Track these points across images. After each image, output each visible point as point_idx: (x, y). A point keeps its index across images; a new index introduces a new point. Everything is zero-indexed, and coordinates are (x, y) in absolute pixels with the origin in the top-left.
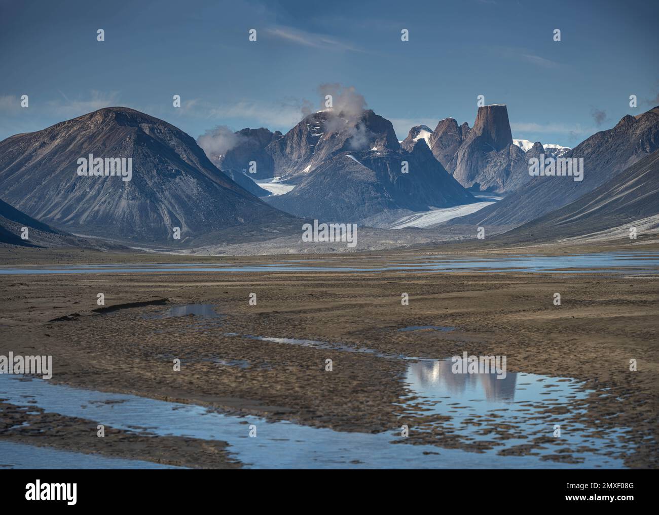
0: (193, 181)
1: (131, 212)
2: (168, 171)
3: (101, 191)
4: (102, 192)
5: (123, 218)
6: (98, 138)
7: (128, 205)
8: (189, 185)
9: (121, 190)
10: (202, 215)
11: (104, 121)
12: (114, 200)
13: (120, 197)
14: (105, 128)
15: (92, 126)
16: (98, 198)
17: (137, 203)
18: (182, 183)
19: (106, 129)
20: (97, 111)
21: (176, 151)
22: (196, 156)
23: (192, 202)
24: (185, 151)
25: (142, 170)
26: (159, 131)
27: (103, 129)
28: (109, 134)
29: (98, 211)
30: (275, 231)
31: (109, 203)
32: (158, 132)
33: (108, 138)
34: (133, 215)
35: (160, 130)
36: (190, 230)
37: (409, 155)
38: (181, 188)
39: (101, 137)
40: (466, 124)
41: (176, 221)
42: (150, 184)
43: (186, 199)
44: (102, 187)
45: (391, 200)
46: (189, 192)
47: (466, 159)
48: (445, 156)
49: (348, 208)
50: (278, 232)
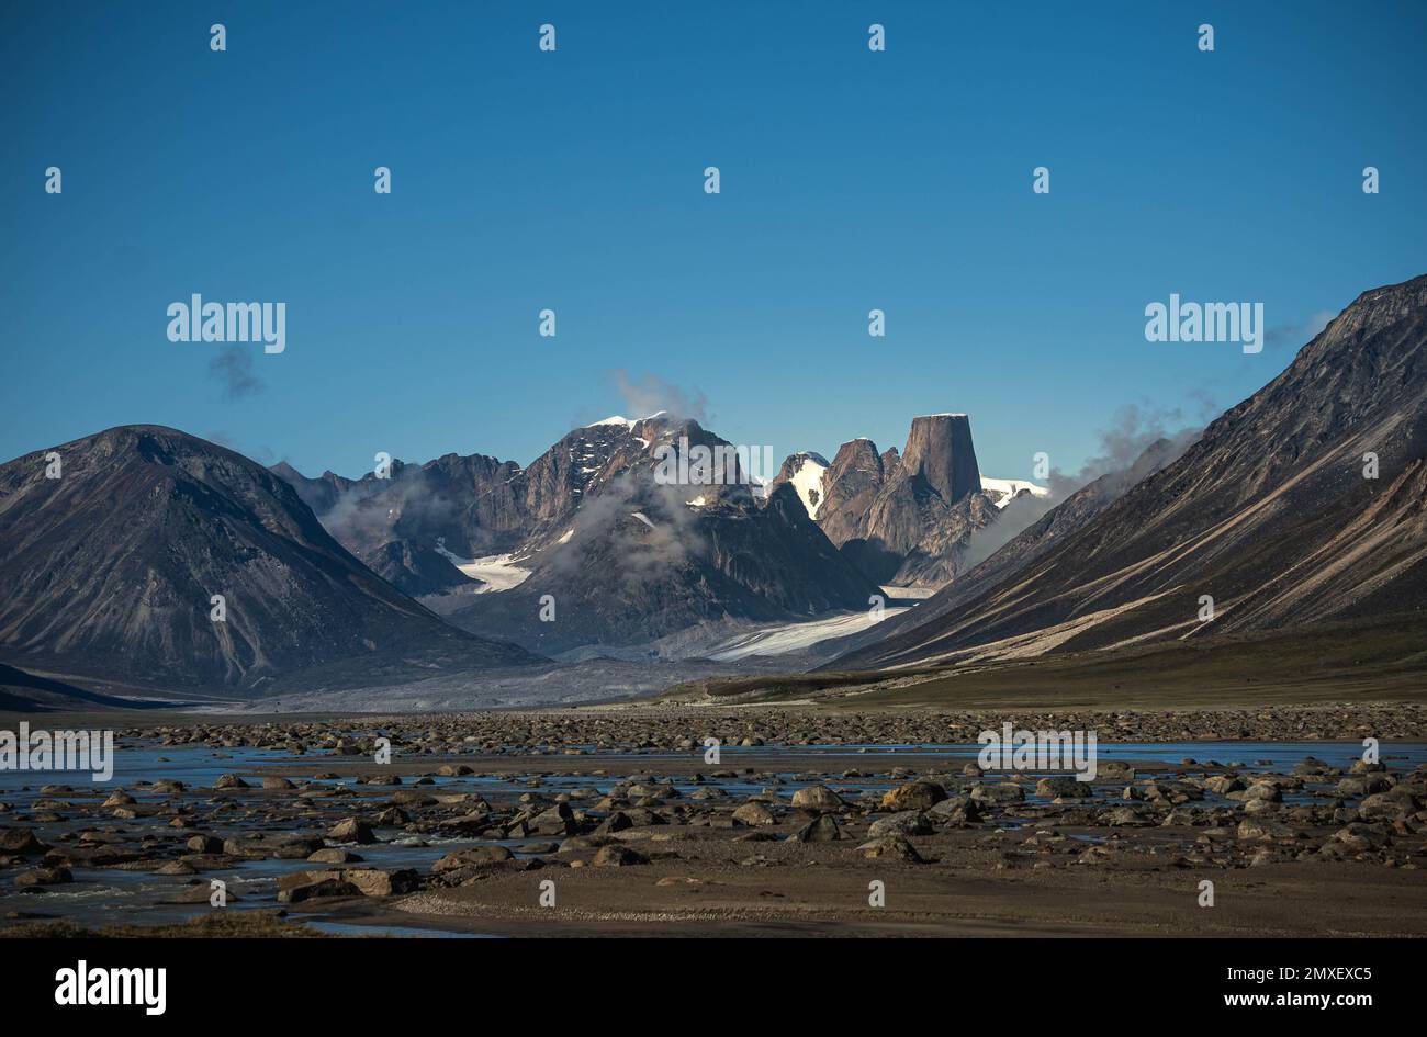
0: (282, 568)
1: (157, 629)
2: (235, 550)
3: (100, 590)
4: (103, 591)
5: (141, 640)
6: (102, 486)
7: (152, 615)
8: (275, 576)
9: (139, 588)
10: (294, 635)
11: (116, 452)
12: (124, 606)
13: (137, 601)
14: (116, 466)
15: (93, 461)
16: (94, 603)
17: (169, 611)
18: (259, 573)
19: (120, 467)
20: (103, 433)
21: (256, 511)
22: (295, 520)
23: (277, 611)
24: (274, 511)
25: (184, 548)
26: (223, 472)
27: (112, 467)
28: (123, 479)
29: (92, 628)
30: (431, 665)
31: (115, 611)
32: (222, 475)
33: (120, 486)
34: (159, 636)
35: (227, 471)
36: (269, 664)
37: (758, 514)
38: (257, 584)
39: (108, 485)
40: (894, 450)
41: (243, 646)
42: (197, 575)
43: (266, 606)
44: (104, 582)
45: (714, 601)
46: (272, 590)
47: (884, 522)
48: (846, 515)
49: (628, 618)
50: (437, 667)
